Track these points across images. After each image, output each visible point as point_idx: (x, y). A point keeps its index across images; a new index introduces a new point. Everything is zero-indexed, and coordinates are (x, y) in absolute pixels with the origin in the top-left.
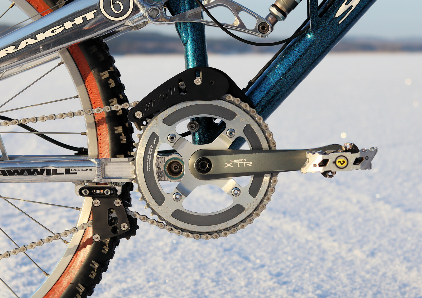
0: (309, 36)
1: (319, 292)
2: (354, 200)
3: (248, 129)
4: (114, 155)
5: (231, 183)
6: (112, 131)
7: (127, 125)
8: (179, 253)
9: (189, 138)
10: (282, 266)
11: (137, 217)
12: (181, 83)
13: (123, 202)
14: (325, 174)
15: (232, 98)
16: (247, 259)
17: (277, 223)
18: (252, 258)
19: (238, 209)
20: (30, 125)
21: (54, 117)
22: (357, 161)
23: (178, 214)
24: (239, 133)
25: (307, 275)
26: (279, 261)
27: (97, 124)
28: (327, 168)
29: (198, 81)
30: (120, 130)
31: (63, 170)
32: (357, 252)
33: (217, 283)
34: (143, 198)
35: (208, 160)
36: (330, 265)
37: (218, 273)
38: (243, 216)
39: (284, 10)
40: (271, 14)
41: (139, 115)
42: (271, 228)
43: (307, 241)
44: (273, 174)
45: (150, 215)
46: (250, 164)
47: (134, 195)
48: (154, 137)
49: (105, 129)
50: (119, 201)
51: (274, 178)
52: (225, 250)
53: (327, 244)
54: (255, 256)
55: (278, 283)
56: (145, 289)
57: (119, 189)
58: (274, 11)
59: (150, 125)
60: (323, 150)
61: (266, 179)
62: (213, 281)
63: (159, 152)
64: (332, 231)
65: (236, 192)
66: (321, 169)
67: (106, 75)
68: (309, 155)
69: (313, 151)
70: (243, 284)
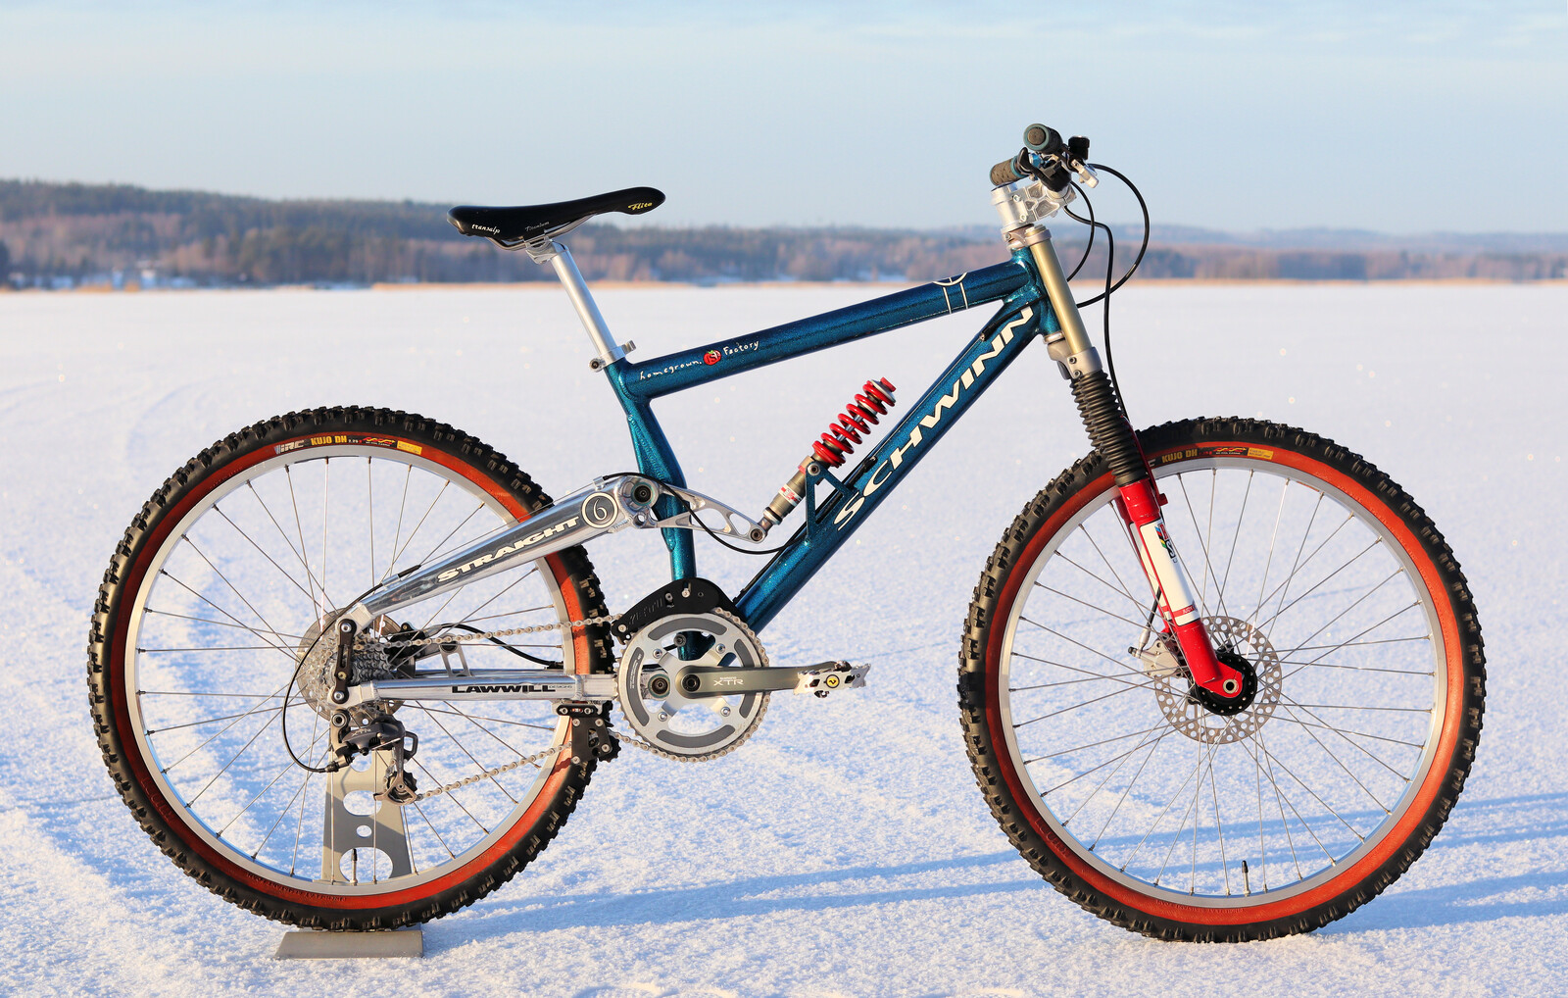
0: (806, 544)
1: (841, 854)
2: (937, 736)
3: (739, 645)
4: (593, 672)
5: (720, 702)
6: (592, 644)
7: (607, 637)
8: (639, 810)
9: (675, 652)
10: (795, 825)
11: (620, 738)
12: (667, 595)
13: (605, 722)
14: (818, 694)
15: (722, 612)
16: (743, 817)
17: (795, 769)
18: (751, 816)
19: (728, 730)
20: (502, 639)
21: (530, 630)
22: (849, 679)
23: (664, 735)
24: (730, 649)
25: (828, 836)
26: (791, 820)
27: (575, 636)
28: (818, 689)
29: (686, 593)
30: (600, 643)
31: (541, 687)
32: (912, 810)
33: (700, 844)
34: (626, 718)
35: (696, 677)
36: (866, 825)
37: (701, 834)
38: (733, 737)
39: (779, 514)
40: (765, 518)
41: (622, 628)
42: (785, 777)
43: (839, 795)
44: (765, 692)
45: (632, 735)
46: (741, 682)
47: (614, 714)
48: (638, 652)
49: (583, 641)
50: (600, 720)
51: (766, 697)
52: (710, 807)
53: (871, 799)
54: (755, 813)
55: (786, 845)
56: (597, 851)
57: (599, 708)
58: (769, 515)
59: (634, 640)
60: (815, 669)
61: (758, 697)
62: (692, 842)
63: (645, 667)
64: (881, 782)
65: (726, 711)
66: (813, 690)
67: (585, 584)
68: (800, 676)
69: (804, 670)
70: (735, 845)
